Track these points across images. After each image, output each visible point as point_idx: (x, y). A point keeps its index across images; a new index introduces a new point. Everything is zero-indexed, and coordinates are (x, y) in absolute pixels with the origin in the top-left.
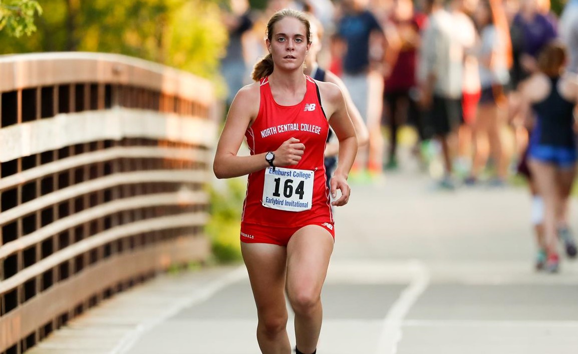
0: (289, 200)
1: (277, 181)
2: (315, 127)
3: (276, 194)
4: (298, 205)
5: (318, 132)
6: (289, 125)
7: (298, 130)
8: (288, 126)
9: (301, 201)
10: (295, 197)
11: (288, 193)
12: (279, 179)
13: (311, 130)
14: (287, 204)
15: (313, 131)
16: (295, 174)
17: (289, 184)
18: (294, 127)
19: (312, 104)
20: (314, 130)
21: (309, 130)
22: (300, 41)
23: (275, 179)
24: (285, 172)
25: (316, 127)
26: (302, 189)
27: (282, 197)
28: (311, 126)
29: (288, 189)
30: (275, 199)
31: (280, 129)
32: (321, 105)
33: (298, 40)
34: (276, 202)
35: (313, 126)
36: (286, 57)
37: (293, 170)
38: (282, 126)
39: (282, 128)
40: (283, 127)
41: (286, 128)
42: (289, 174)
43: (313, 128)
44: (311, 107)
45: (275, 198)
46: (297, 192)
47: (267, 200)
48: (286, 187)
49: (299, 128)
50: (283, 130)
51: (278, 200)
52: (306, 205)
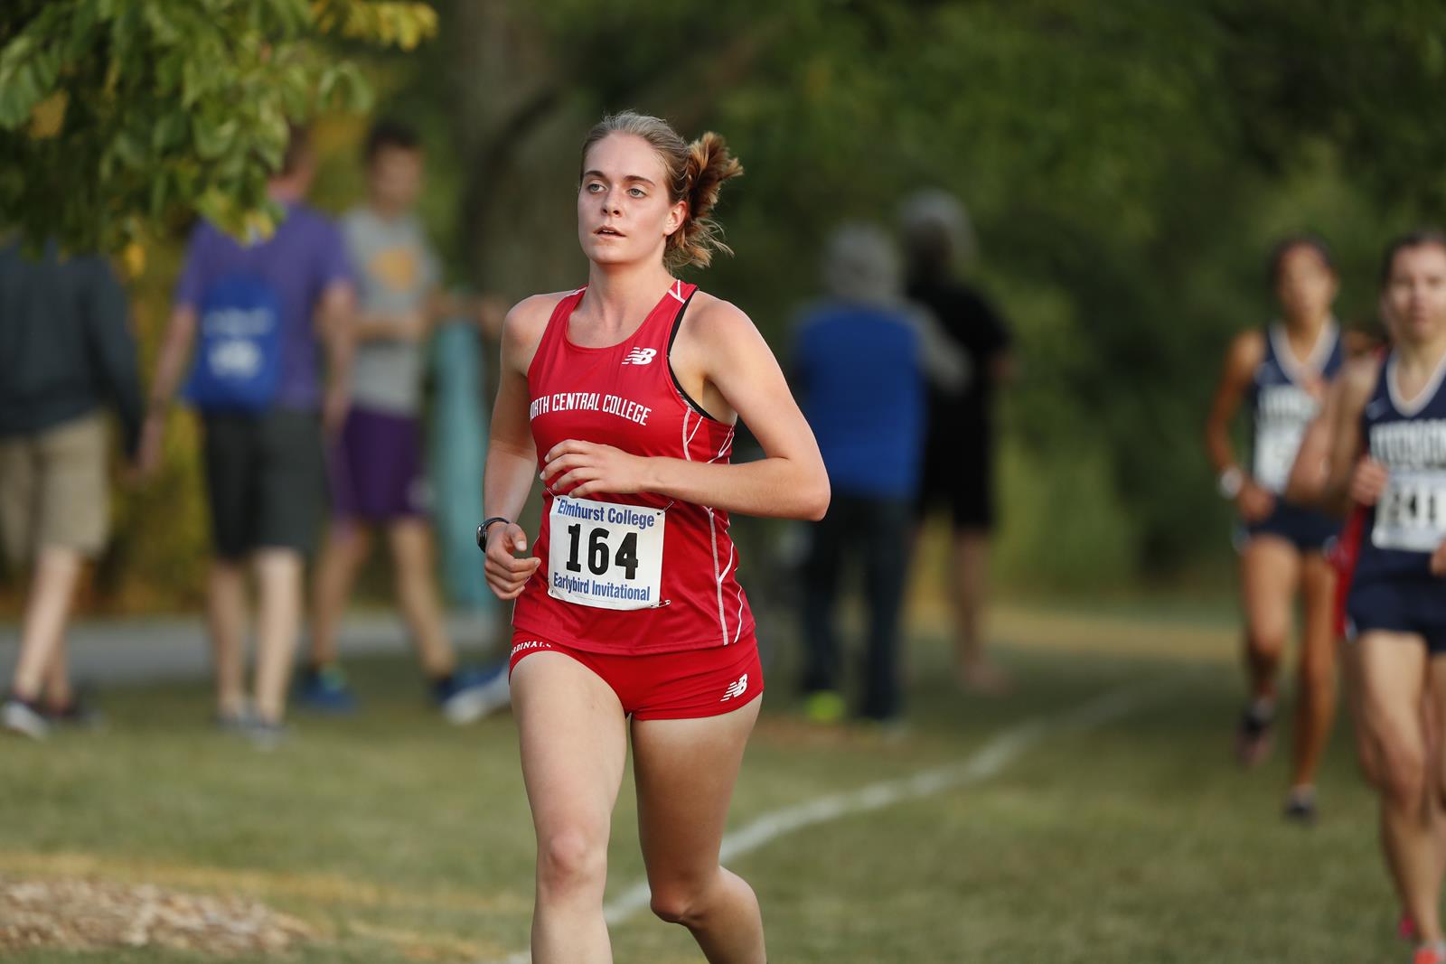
0: (601, 580)
1: (574, 531)
2: (634, 407)
3: (573, 565)
4: (622, 592)
5: (640, 419)
6: (579, 395)
7: (596, 409)
8: (576, 396)
9: (631, 584)
10: (615, 574)
11: (598, 564)
12: (578, 527)
13: (625, 413)
14: (598, 590)
15: (627, 417)
16: (613, 515)
17: (600, 540)
18: (589, 401)
19: (648, 350)
20: (631, 414)
21: (620, 411)
22: (640, 195)
23: (570, 527)
24: (591, 511)
25: (639, 406)
26: (633, 554)
27: (585, 574)
28: (626, 401)
29: (598, 553)
30: (570, 578)
31: (558, 402)
32: (669, 354)
33: (637, 191)
34: (575, 586)
35: (632, 403)
36: (601, 232)
37: (607, 506)
38: (562, 395)
39: (562, 401)
40: (565, 398)
41: (570, 401)
42: (598, 515)
43: (630, 410)
44: (644, 357)
45: (572, 574)
46: (619, 562)
47: (556, 579)
48: (593, 547)
49: (600, 405)
50: (564, 405)
51: (576, 579)
52: (645, 595)
